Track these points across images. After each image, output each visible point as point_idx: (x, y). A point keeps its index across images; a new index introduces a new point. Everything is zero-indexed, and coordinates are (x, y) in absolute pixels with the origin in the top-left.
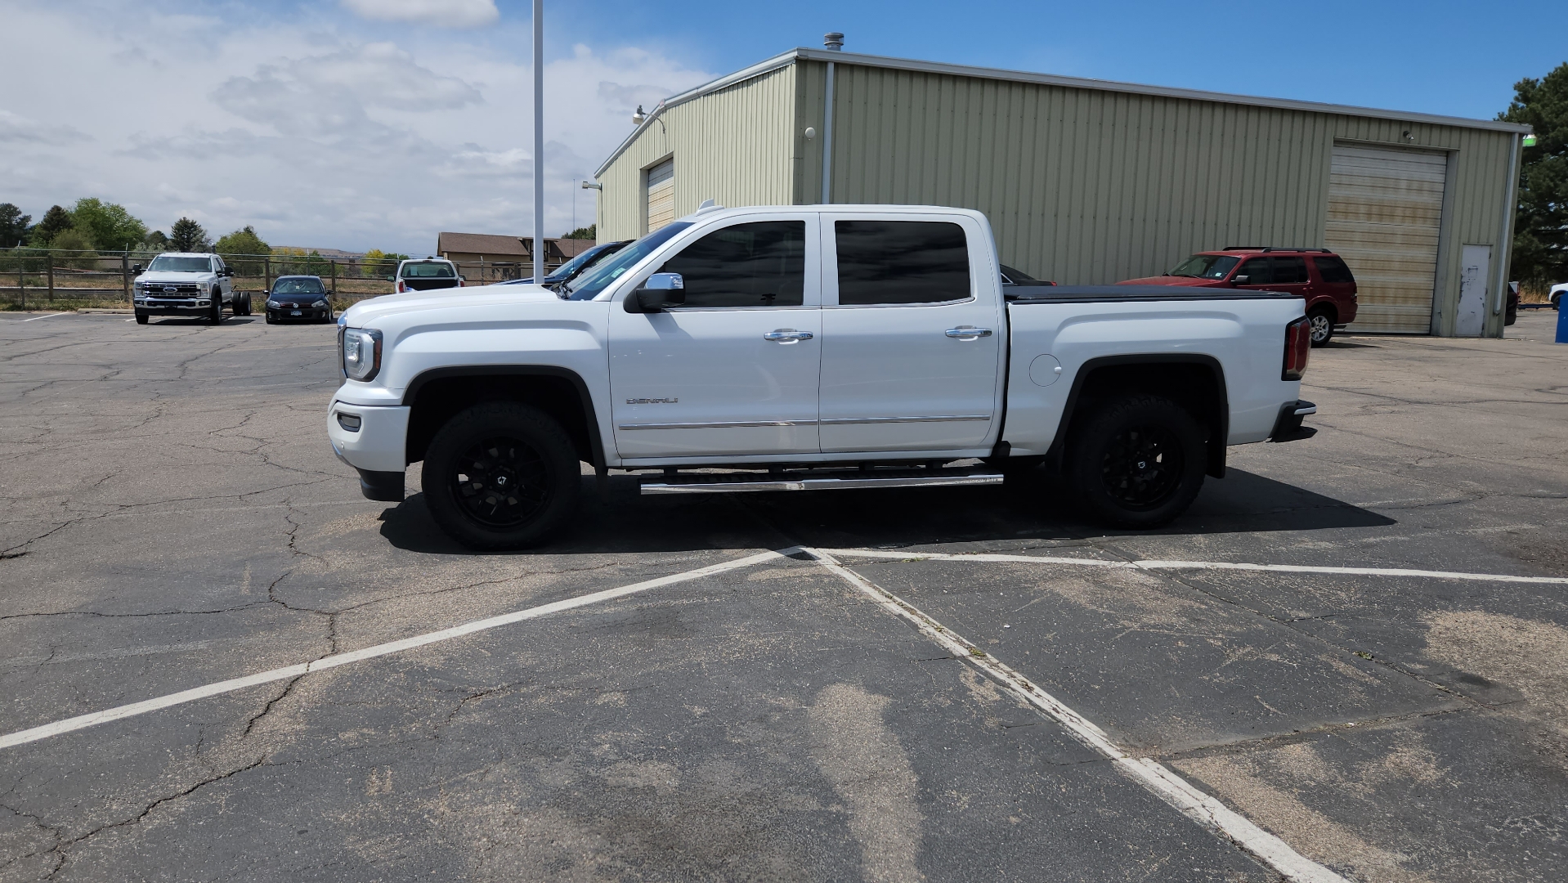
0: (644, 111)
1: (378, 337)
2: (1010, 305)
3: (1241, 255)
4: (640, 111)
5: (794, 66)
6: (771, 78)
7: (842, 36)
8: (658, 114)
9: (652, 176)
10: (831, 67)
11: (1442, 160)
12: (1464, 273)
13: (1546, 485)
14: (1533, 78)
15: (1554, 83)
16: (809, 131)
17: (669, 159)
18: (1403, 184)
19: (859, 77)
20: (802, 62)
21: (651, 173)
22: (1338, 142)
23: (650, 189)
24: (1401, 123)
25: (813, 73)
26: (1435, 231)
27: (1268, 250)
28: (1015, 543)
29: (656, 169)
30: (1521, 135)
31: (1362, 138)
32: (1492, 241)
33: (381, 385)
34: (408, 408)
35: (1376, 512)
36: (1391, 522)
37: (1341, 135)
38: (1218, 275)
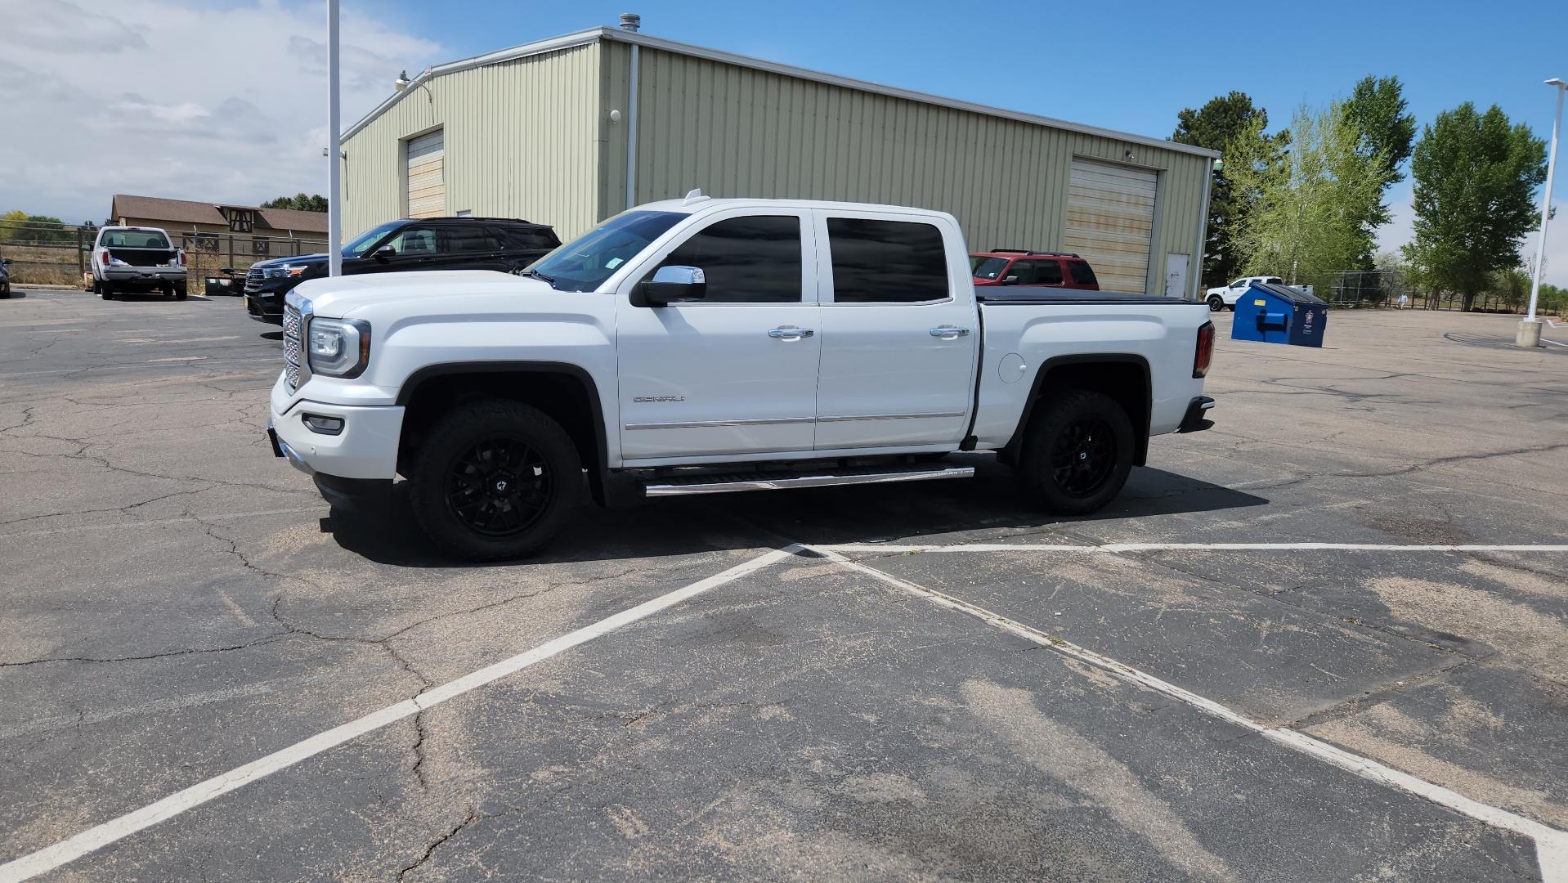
0: (408, 77)
1: (364, 328)
2: (982, 305)
3: (1009, 257)
4: (403, 77)
5: (598, 45)
6: (569, 55)
7: (638, 18)
8: (423, 81)
9: (413, 147)
10: (635, 50)
11: (1153, 178)
12: (1169, 278)
13: (1347, 465)
14: (1192, 109)
15: (1208, 114)
16: (614, 114)
17: (438, 130)
18: (1124, 198)
19: (663, 62)
20: (606, 42)
21: (409, 145)
22: (1076, 157)
23: (410, 161)
24: (1124, 143)
25: (617, 54)
26: (1147, 241)
27: (1031, 253)
28: (989, 532)
29: (418, 140)
30: (1213, 159)
31: (1094, 155)
32: (1190, 251)
33: (369, 382)
34: (403, 409)
35: (1249, 493)
36: (1266, 502)
37: (1078, 152)
38: (991, 275)
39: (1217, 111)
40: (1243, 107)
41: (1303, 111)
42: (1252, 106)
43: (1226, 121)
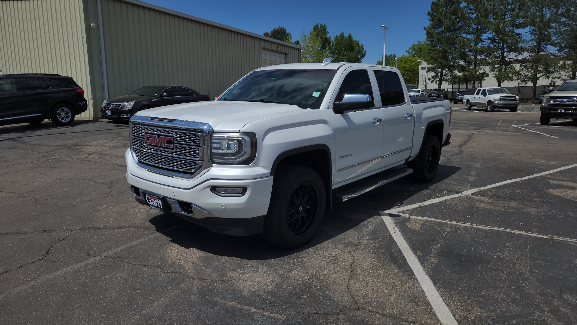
2: (412, 104)
11: (284, 56)
16: (92, 25)
18: (277, 63)
22: (263, 48)
24: (276, 43)
31: (268, 47)
33: (257, 165)
34: (273, 177)
39: (276, 33)
40: (284, 32)
41: (303, 34)
42: (287, 32)
43: (279, 37)
